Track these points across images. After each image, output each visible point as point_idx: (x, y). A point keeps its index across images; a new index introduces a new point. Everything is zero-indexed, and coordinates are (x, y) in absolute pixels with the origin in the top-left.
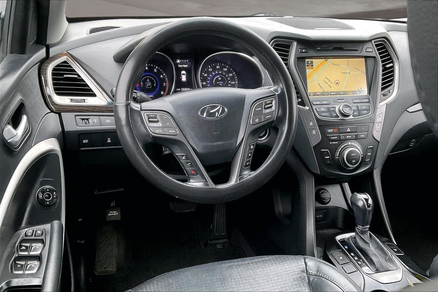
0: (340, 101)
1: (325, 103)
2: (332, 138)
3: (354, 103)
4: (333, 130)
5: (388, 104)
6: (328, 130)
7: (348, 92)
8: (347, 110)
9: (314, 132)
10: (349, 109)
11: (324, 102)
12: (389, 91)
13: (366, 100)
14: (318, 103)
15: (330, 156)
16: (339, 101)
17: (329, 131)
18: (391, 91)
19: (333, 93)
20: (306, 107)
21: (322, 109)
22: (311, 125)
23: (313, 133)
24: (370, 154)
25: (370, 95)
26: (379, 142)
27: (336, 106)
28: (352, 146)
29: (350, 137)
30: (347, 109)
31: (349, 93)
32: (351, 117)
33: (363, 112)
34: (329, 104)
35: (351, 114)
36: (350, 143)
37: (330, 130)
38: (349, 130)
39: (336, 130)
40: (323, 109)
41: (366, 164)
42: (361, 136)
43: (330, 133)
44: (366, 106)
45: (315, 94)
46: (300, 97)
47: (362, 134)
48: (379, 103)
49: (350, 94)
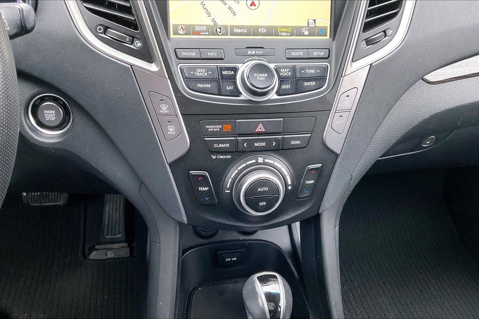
0: (254, 52)
1: (211, 54)
2: (215, 146)
3: (288, 59)
4: (221, 126)
5: (377, 65)
6: (207, 127)
7: (279, 30)
8: (262, 79)
9: (171, 130)
10: (266, 75)
11: (209, 54)
12: (384, 31)
13: (322, 53)
14: (193, 54)
15: (210, 187)
16: (249, 53)
17: (211, 128)
18: (389, 32)
19: (239, 31)
20: (153, 65)
21: (198, 70)
22: (162, 111)
23: (169, 133)
24: (312, 182)
25: (333, 40)
26: (337, 155)
27: (239, 65)
28: (265, 167)
29: (264, 144)
30: (261, 75)
31: (282, 32)
32: (273, 96)
33: (306, 84)
34: (222, 59)
35: (272, 89)
36: (260, 160)
37: (213, 127)
38: (260, 128)
39: (228, 128)
40: (200, 73)
41: (301, 204)
42: (293, 142)
43: (214, 134)
44: (316, 68)
45: (190, 30)
46: (138, 36)
47: (295, 139)
48: (352, 61)
49: (284, 34)
